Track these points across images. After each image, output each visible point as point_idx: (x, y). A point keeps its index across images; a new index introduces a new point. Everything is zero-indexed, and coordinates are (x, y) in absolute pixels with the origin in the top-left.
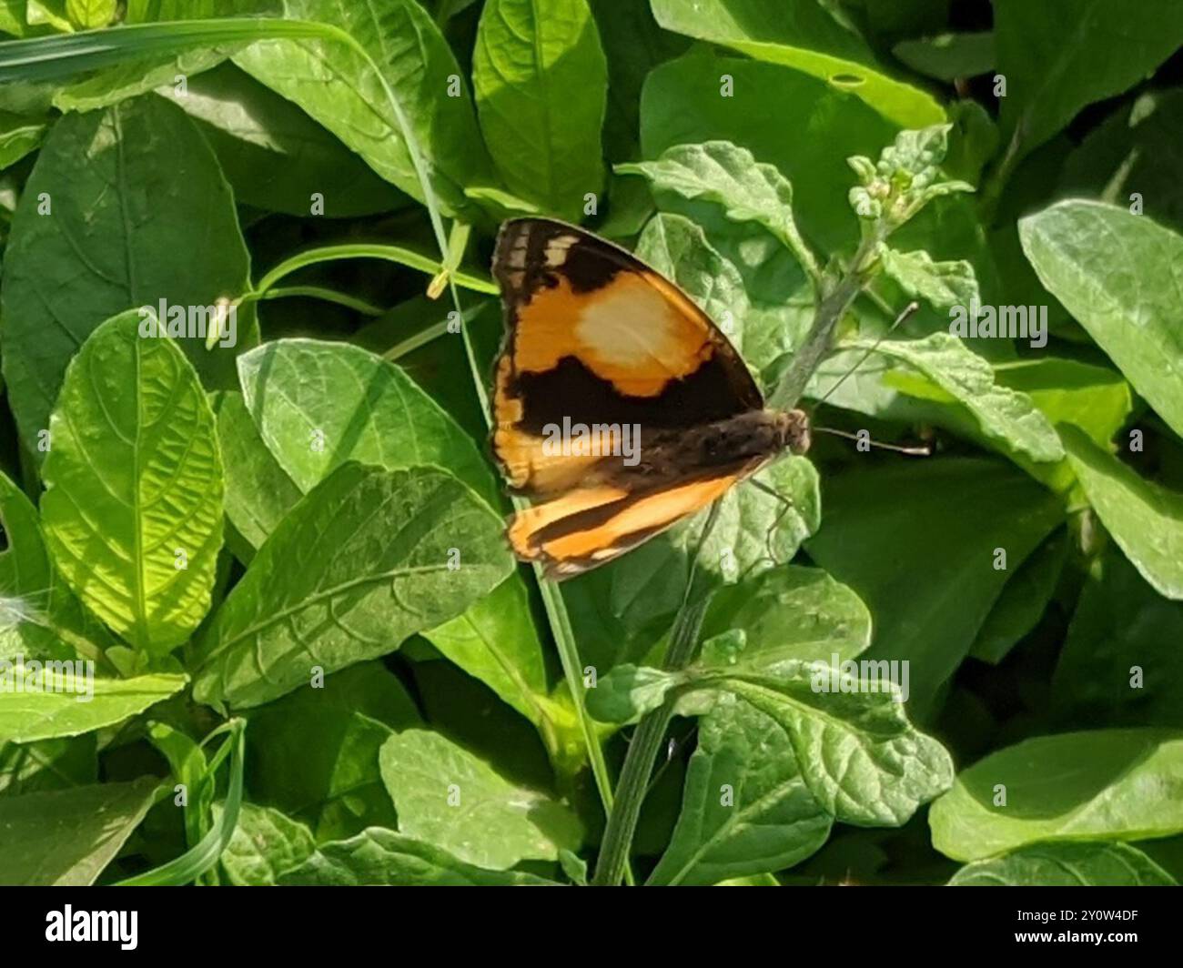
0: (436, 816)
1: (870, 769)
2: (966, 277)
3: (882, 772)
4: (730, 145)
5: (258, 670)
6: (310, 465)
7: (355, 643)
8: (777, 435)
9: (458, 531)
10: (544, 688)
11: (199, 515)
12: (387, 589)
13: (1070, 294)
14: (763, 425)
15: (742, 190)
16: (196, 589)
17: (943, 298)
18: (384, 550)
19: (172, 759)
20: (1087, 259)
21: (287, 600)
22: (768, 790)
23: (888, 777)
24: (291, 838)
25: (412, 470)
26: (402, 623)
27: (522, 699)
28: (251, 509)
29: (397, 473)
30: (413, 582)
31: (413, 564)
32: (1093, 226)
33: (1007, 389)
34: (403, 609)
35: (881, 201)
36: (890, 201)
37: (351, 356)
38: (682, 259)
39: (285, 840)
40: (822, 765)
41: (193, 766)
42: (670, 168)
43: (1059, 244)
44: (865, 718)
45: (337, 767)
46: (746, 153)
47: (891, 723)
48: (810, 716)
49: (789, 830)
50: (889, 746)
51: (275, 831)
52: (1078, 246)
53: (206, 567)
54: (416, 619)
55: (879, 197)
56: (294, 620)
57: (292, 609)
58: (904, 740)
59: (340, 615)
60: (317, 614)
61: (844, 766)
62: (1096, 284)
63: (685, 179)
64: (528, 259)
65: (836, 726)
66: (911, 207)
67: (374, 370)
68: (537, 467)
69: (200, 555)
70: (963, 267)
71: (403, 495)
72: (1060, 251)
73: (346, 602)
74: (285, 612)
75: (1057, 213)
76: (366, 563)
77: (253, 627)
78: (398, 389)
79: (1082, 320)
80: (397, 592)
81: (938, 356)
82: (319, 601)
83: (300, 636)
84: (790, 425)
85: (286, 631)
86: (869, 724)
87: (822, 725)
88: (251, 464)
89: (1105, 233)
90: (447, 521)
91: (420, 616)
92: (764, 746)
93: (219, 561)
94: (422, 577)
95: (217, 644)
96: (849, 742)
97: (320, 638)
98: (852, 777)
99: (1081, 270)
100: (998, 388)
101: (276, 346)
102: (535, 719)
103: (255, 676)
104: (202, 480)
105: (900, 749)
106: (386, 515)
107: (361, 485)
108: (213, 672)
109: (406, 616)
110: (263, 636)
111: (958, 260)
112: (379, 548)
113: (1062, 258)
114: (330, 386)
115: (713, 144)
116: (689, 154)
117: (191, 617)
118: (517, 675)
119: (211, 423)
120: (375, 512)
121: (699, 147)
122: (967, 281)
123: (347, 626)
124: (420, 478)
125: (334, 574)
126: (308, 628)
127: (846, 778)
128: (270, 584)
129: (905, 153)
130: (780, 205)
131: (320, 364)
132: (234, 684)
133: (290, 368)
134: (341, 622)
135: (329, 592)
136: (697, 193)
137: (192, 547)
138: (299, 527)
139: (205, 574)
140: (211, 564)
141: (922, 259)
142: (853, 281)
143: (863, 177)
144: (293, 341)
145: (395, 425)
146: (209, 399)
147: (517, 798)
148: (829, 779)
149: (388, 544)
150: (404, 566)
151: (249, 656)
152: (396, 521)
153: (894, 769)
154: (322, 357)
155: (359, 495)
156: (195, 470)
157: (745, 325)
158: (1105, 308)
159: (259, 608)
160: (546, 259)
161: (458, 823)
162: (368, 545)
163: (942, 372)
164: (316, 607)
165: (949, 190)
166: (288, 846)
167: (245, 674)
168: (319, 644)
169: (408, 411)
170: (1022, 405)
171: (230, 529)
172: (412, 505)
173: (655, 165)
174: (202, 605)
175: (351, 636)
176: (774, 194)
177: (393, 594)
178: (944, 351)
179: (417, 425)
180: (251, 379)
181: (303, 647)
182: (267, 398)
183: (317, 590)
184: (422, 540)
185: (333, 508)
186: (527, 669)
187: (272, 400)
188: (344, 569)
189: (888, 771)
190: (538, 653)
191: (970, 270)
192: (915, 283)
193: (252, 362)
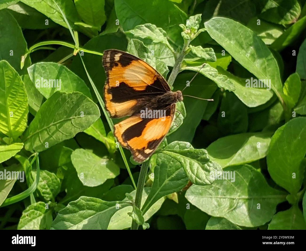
0: (86, 171)
1: (202, 172)
2: (212, 52)
3: (205, 172)
4: (150, 24)
5: (41, 142)
6: (47, 92)
7: (64, 135)
8: (175, 98)
9: (86, 107)
10: (105, 135)
11: (22, 106)
12: (70, 122)
13: (218, 39)
14: (171, 96)
15: (155, 35)
16: (23, 123)
17: (207, 57)
18: (68, 113)
19: (21, 162)
20: (220, 30)
21: (45, 124)
22: (174, 172)
23: (207, 173)
24: (51, 177)
25: (73, 93)
26: (75, 130)
27: (101, 138)
28: (33, 101)
29: (69, 94)
30: (76, 120)
31: (76, 116)
32: (221, 23)
33: (221, 75)
34: (75, 127)
35: (188, 34)
36: (190, 34)
37: (54, 65)
38: (139, 49)
39: (49, 177)
40: (190, 171)
41: (26, 164)
42: (137, 31)
43: (214, 28)
44: (199, 158)
45: (60, 159)
46: (154, 26)
47: (206, 160)
48: (186, 159)
49: (180, 182)
50: (206, 165)
51: (47, 176)
52: (218, 28)
53: (25, 117)
54: (78, 129)
55: (187, 34)
56: (48, 130)
57: (47, 127)
58: (209, 163)
59: (59, 128)
60: (53, 128)
61: (196, 171)
62: (223, 36)
63: (141, 34)
64: (110, 60)
65: (192, 161)
66: (195, 35)
67: (59, 68)
68: (117, 111)
69: (23, 115)
70: (211, 50)
71: (71, 99)
72: (214, 29)
73: (60, 125)
74: (45, 127)
75: (212, 21)
76: (64, 115)
77: (37, 131)
78: (65, 71)
79: (221, 45)
80: (73, 123)
81: (205, 69)
82: (53, 125)
83: (50, 134)
84: (178, 95)
85: (46, 132)
86: (200, 160)
87: (189, 161)
88: (32, 90)
89: (223, 24)
90: (83, 105)
91: (79, 128)
92: (171, 162)
93: (28, 116)
94: (78, 119)
95: (29, 135)
96: (196, 165)
97: (55, 134)
98: (198, 174)
99: (219, 33)
100: (219, 75)
101: (36, 65)
102: (104, 142)
103: (40, 144)
104: (22, 98)
105: (209, 166)
106: (67, 104)
107: (61, 97)
108: (29, 142)
109: (76, 129)
110: (40, 133)
111: (210, 48)
112: (67, 112)
113: (215, 31)
114: (50, 72)
115: (146, 24)
116: (141, 27)
117: (22, 129)
118: (99, 133)
119: (23, 85)
120: (65, 103)
121: (143, 25)
122: (212, 53)
123: (61, 131)
124: (75, 95)
125: (56, 118)
126: (52, 132)
127: (197, 174)
128: (41, 121)
129: (192, 22)
130: (164, 37)
131: (47, 68)
132: (35, 146)
133: (40, 69)
134: (60, 130)
135: (56, 123)
136: (145, 37)
137: (21, 113)
138: (47, 107)
139: (25, 119)
140: (26, 117)
141: (200, 48)
142: (184, 53)
143: (183, 29)
144: (40, 63)
145: (65, 80)
146: (21, 77)
147: (103, 162)
148: (192, 175)
149: (69, 111)
150: (73, 116)
151: (38, 138)
152: (70, 106)
153: (208, 171)
154: (47, 66)
155: (60, 99)
156: (20, 96)
157: (156, 64)
158: (225, 41)
159: (39, 126)
160: (115, 59)
161: (91, 172)
162: (64, 111)
163: (206, 73)
164: (53, 127)
165: (204, 30)
166: (50, 179)
167: (37, 143)
168: (55, 136)
169: (68, 76)
170: (225, 78)
171: (30, 108)
172: (74, 102)
173: (133, 30)
174: (25, 126)
175: (63, 134)
176: (162, 35)
177: (72, 123)
178: (206, 68)
179: (70, 79)
180: (31, 73)
181: (51, 136)
182: (35, 77)
183: (53, 122)
184: (77, 110)
185: (54, 103)
186: (101, 131)
187: (37, 77)
188: (59, 117)
189: (207, 171)
190: (103, 127)
191: (213, 50)
192: (200, 54)
193: (31, 69)
